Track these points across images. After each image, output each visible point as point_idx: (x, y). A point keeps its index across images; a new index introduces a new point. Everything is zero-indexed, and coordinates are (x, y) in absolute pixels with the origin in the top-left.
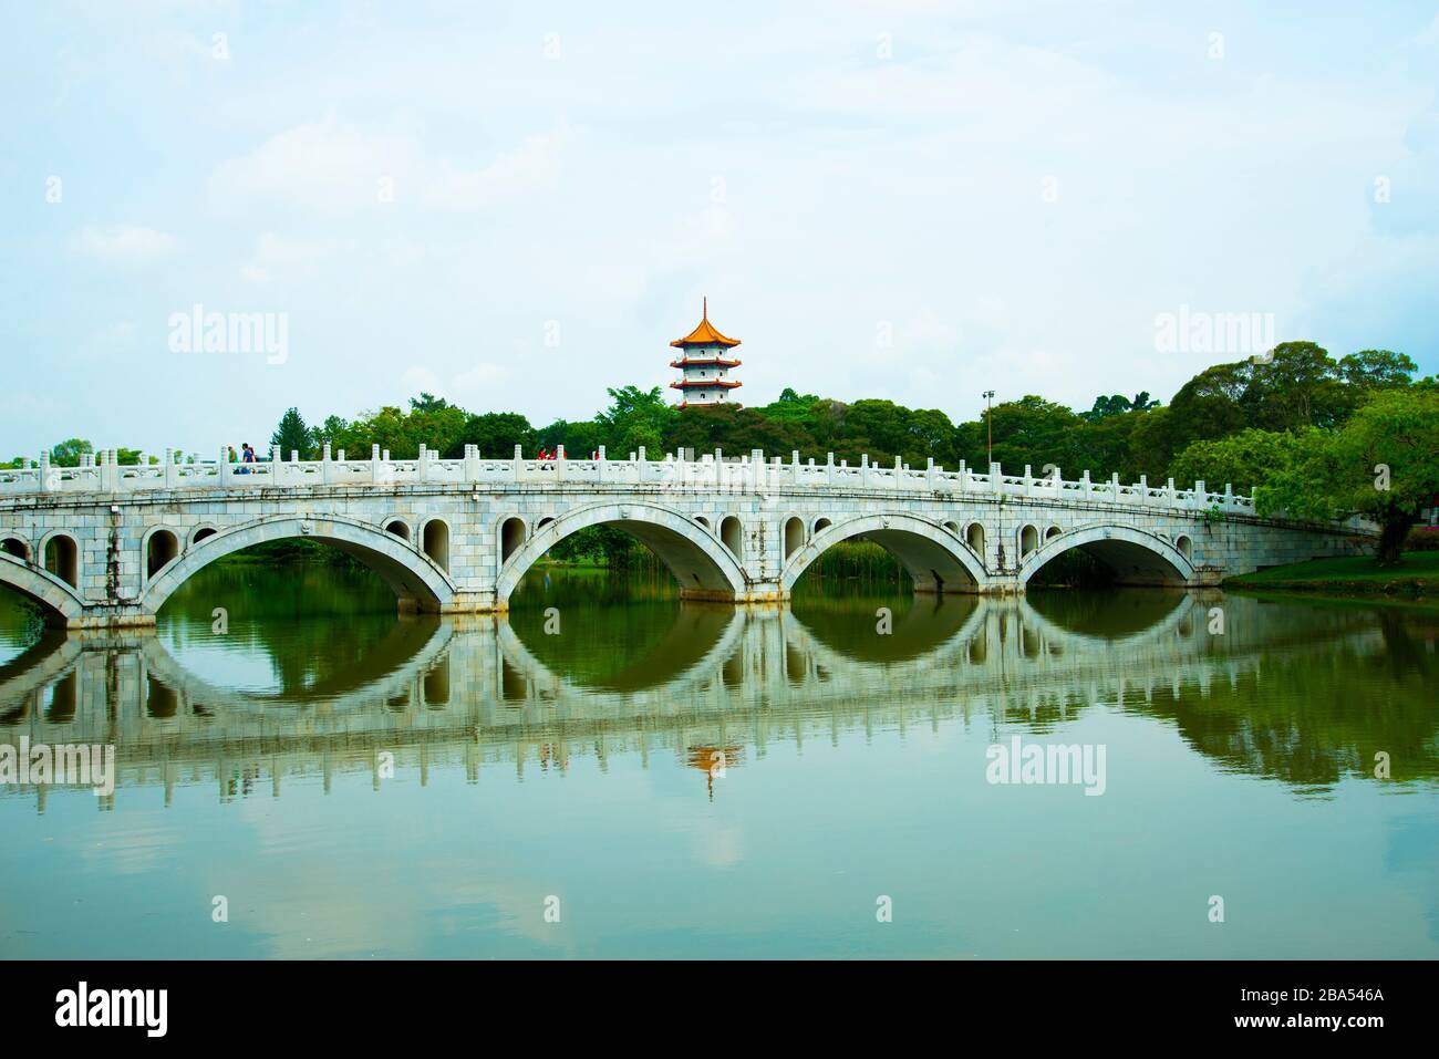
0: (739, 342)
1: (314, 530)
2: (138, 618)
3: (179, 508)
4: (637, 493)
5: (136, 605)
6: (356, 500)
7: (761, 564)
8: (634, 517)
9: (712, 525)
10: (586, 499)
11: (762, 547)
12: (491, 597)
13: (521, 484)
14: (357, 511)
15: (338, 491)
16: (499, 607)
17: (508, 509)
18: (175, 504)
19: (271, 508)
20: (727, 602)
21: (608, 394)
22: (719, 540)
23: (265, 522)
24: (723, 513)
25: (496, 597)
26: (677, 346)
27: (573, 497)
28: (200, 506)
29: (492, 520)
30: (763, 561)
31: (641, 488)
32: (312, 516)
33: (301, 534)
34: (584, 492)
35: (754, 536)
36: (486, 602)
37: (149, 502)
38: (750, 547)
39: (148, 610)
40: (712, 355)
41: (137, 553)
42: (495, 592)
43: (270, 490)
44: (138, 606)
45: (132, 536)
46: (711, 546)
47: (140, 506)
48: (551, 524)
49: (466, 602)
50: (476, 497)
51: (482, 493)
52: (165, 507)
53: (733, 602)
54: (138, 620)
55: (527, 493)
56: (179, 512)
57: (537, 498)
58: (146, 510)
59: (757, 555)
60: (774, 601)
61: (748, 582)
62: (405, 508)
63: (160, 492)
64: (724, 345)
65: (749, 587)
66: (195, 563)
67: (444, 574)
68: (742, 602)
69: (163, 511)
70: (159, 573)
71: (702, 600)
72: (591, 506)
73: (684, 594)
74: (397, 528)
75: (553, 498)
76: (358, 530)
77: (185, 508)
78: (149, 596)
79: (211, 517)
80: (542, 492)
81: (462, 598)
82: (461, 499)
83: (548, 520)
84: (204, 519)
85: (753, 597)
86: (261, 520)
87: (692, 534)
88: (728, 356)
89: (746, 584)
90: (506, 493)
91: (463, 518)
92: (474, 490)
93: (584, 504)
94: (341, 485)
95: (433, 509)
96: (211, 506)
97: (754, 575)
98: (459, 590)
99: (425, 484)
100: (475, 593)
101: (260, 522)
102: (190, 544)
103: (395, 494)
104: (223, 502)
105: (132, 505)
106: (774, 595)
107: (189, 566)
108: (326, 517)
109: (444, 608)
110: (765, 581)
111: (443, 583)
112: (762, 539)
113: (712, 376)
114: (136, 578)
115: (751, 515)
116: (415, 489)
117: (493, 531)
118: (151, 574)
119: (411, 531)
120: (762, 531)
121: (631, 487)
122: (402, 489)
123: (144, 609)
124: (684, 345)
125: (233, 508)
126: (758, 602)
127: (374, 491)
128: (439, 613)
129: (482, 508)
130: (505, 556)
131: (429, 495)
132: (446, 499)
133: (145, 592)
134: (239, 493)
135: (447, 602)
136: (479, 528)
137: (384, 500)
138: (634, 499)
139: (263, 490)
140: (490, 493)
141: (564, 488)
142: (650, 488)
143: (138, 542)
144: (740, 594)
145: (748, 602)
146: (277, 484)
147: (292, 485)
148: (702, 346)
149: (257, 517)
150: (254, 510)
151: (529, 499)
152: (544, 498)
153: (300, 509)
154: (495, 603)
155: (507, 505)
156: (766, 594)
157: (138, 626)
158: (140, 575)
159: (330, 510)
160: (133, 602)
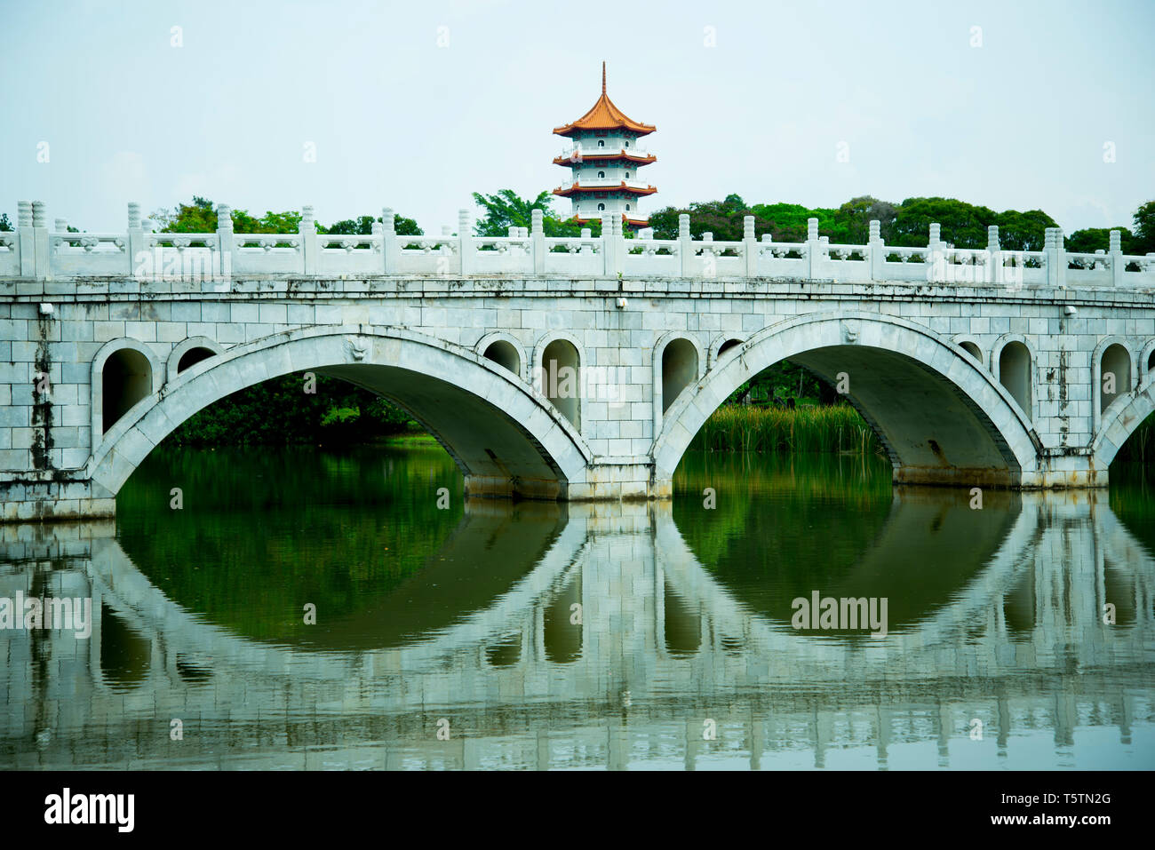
0: (653, 129)
1: (375, 354)
2: (85, 504)
3: (152, 309)
4: (869, 299)
5: (83, 481)
6: (437, 303)
7: (1062, 424)
8: (865, 341)
9: (986, 356)
10: (790, 308)
11: (1063, 394)
12: (644, 473)
13: (691, 282)
14: (438, 322)
15: (410, 287)
16: (657, 491)
17: (669, 323)
18: (147, 302)
19: (301, 313)
20: (1002, 488)
21: (474, 201)
22: (996, 382)
23: (293, 338)
24: (1003, 336)
25: (653, 474)
26: (564, 134)
27: (771, 304)
28: (188, 308)
29: (647, 342)
30: (1065, 418)
31: (878, 291)
32: (368, 330)
33: (351, 361)
34: (789, 297)
35: (1050, 376)
36: (636, 482)
37: (103, 298)
38: (1044, 396)
39: (103, 490)
40: (614, 147)
41: (84, 389)
42: (651, 466)
43: (302, 282)
44: (86, 482)
45: (75, 357)
46: (983, 393)
47: (89, 304)
48: (737, 350)
49: (607, 482)
50: (622, 302)
51: (631, 295)
52: (131, 307)
53: (1017, 489)
54: (86, 509)
55: (701, 296)
56: (154, 317)
57: (717, 306)
58: (99, 313)
59: (1054, 408)
60: (1082, 488)
61: (1042, 454)
62: (511, 321)
63: (121, 281)
64: (630, 132)
65: (1043, 463)
66: (180, 407)
67: (574, 434)
68: (1032, 489)
69: (126, 315)
70: (122, 425)
71: (947, 486)
72: (799, 321)
73: (901, 475)
74: (500, 353)
75: (740, 306)
76: (439, 355)
77: (162, 311)
78: (105, 465)
79: (205, 328)
80: (723, 296)
81: (601, 475)
82: (598, 304)
83: (731, 344)
84: (195, 330)
85: (1049, 481)
86: (288, 334)
87: (954, 371)
88: (637, 149)
89: (1039, 457)
90: (668, 296)
91: (602, 339)
92: (621, 290)
93: (787, 318)
94: (412, 277)
95: (556, 321)
96: (206, 308)
97: (1051, 441)
98: (597, 461)
99: (543, 278)
100: (621, 466)
101: (285, 339)
102: (173, 374)
103: (498, 295)
104: (224, 301)
105: (76, 303)
106: (1082, 478)
107: (170, 412)
108: (391, 333)
109: (573, 491)
110: (1069, 452)
111: (572, 447)
112: (1063, 381)
113: (614, 178)
114: (83, 433)
115: (1045, 339)
116: (530, 286)
117: (647, 361)
118: (107, 425)
119: (524, 359)
120: (1063, 368)
121: (861, 290)
122: (508, 287)
123: (96, 489)
124: (575, 132)
125: (242, 312)
126: (1057, 488)
127: (464, 288)
128: (563, 500)
129: (630, 322)
130: (667, 404)
131: (550, 296)
132: (576, 305)
133: (98, 457)
134: (252, 287)
135: (577, 480)
136: (627, 356)
137: (480, 303)
138: (866, 311)
139: (291, 282)
140: (644, 296)
141: (758, 290)
142: (889, 291)
143: (84, 369)
144: (1028, 476)
145: (1041, 488)
146: (311, 272)
147: (335, 276)
148: (601, 133)
149: (281, 329)
150: (274, 317)
151: (703, 306)
152: (725, 306)
153: (348, 316)
154: (651, 483)
155: (670, 317)
156: (1070, 475)
157: (86, 519)
158: (90, 427)
159: (395, 321)
160: (78, 476)
